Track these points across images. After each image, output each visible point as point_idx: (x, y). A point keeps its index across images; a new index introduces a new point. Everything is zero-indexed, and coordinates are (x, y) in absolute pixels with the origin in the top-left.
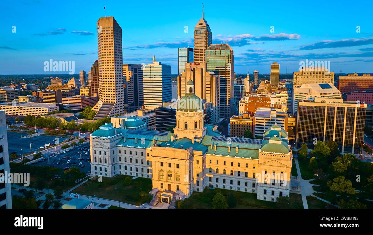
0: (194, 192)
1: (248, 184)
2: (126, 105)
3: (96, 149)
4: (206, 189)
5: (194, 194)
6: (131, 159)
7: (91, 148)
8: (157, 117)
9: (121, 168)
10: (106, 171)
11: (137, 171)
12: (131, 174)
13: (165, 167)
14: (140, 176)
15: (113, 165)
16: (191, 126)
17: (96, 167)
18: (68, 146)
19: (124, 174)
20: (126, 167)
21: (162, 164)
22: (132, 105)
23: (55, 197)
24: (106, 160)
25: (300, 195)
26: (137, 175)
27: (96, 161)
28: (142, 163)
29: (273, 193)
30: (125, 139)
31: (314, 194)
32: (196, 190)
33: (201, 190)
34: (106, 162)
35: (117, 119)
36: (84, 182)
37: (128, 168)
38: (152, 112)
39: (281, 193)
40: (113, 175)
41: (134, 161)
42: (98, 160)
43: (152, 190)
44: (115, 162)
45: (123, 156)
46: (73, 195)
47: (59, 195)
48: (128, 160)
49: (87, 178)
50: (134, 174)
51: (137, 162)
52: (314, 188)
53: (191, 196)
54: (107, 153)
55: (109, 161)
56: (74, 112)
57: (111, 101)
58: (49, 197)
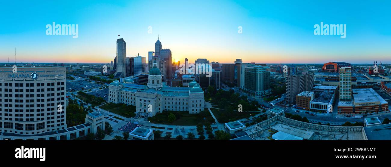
0: (157, 113)
1: (184, 108)
2: (127, 74)
3: (111, 91)
4: (163, 111)
5: (158, 114)
6: (126, 97)
7: (109, 90)
8: (139, 79)
9: (121, 100)
10: (115, 100)
11: (129, 102)
12: (126, 103)
13: (143, 102)
14: (130, 104)
15: (118, 98)
16: (156, 82)
17: (110, 98)
18: (102, 88)
19: (123, 103)
20: (124, 100)
21: (141, 100)
22: (129, 74)
23: (91, 108)
24: (115, 96)
25: (207, 108)
26: (129, 104)
27: (111, 96)
28: (132, 99)
29: (197, 110)
30: (124, 87)
31: (212, 107)
32: (158, 112)
33: (161, 112)
34: (115, 97)
35: (122, 79)
36: (105, 104)
37: (125, 100)
38: (137, 77)
39: (200, 109)
40: (118, 102)
41: (128, 98)
42: (112, 95)
43: (135, 112)
44: (119, 97)
45: (123, 95)
46: (98, 108)
47: (93, 107)
48: (125, 97)
49: (106, 102)
50: (127, 103)
51: (129, 98)
52: (212, 104)
53: (156, 115)
54: (115, 93)
55: (116, 97)
56: (107, 76)
57: (120, 72)
58: (89, 107)
